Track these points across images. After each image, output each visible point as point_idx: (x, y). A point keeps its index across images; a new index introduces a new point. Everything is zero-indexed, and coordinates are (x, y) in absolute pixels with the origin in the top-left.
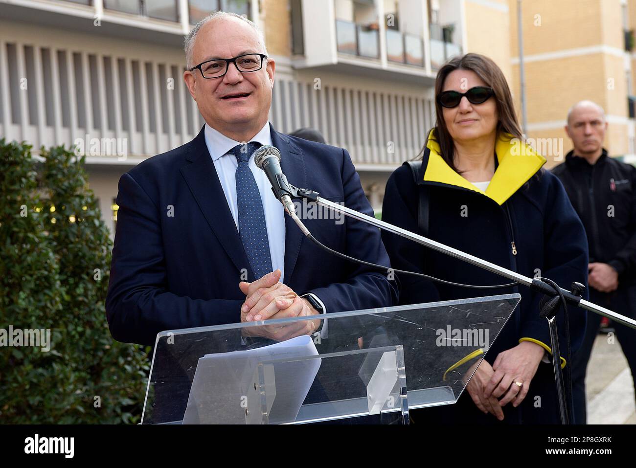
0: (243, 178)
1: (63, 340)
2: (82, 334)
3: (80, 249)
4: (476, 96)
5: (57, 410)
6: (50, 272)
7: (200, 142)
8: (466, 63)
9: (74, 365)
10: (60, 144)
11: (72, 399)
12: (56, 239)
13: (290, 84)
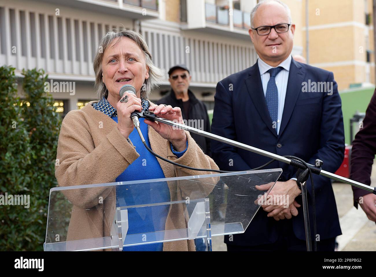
1: (31, 182)
3: (43, 129)
5: (26, 222)
6: (24, 142)
9: (37, 196)
11: (35, 216)
12: (29, 123)
13: (179, 38)
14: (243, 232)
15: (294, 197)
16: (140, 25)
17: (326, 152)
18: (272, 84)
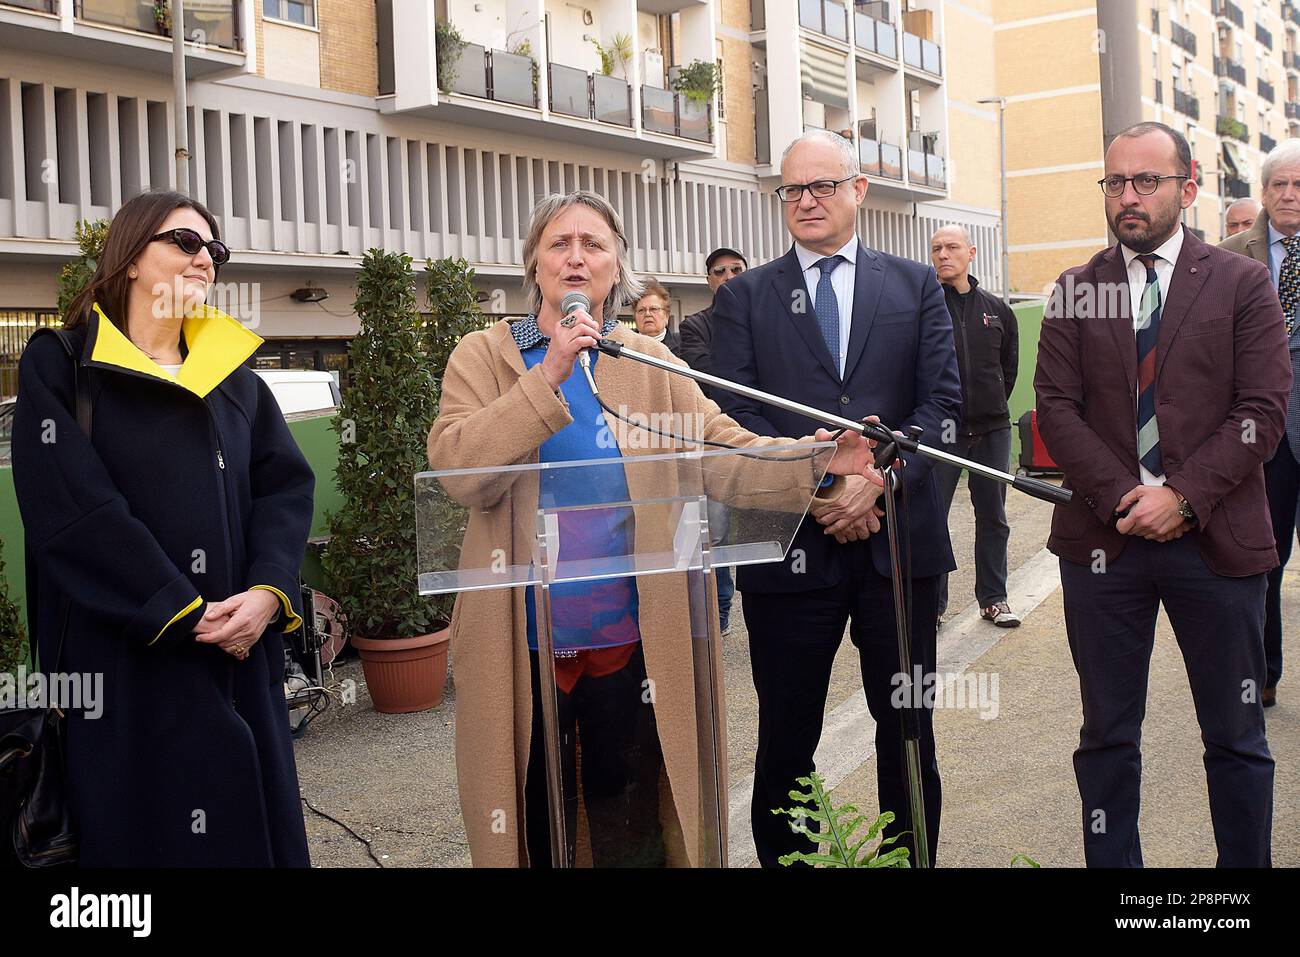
10: (446, 257)
13: (753, 194)
14: (782, 559)
15: (876, 497)
16: (676, 169)
17: (929, 412)
18: (825, 286)
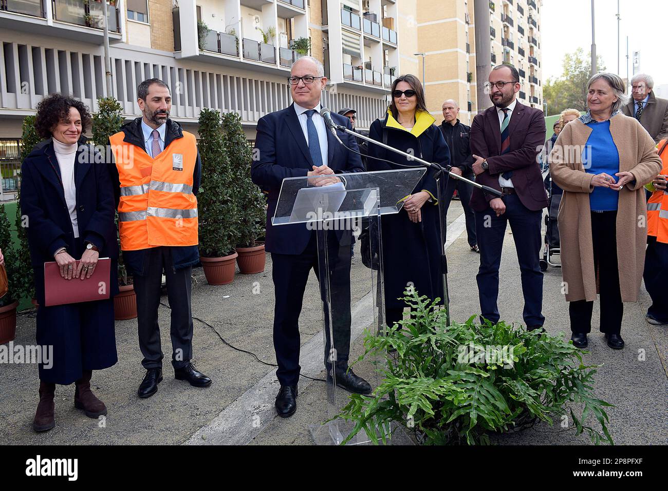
0: (310, 123)
2: (239, 192)
4: (408, 93)
5: (229, 221)
6: (227, 165)
7: (292, 107)
8: (405, 79)
10: (230, 112)
12: (229, 152)
